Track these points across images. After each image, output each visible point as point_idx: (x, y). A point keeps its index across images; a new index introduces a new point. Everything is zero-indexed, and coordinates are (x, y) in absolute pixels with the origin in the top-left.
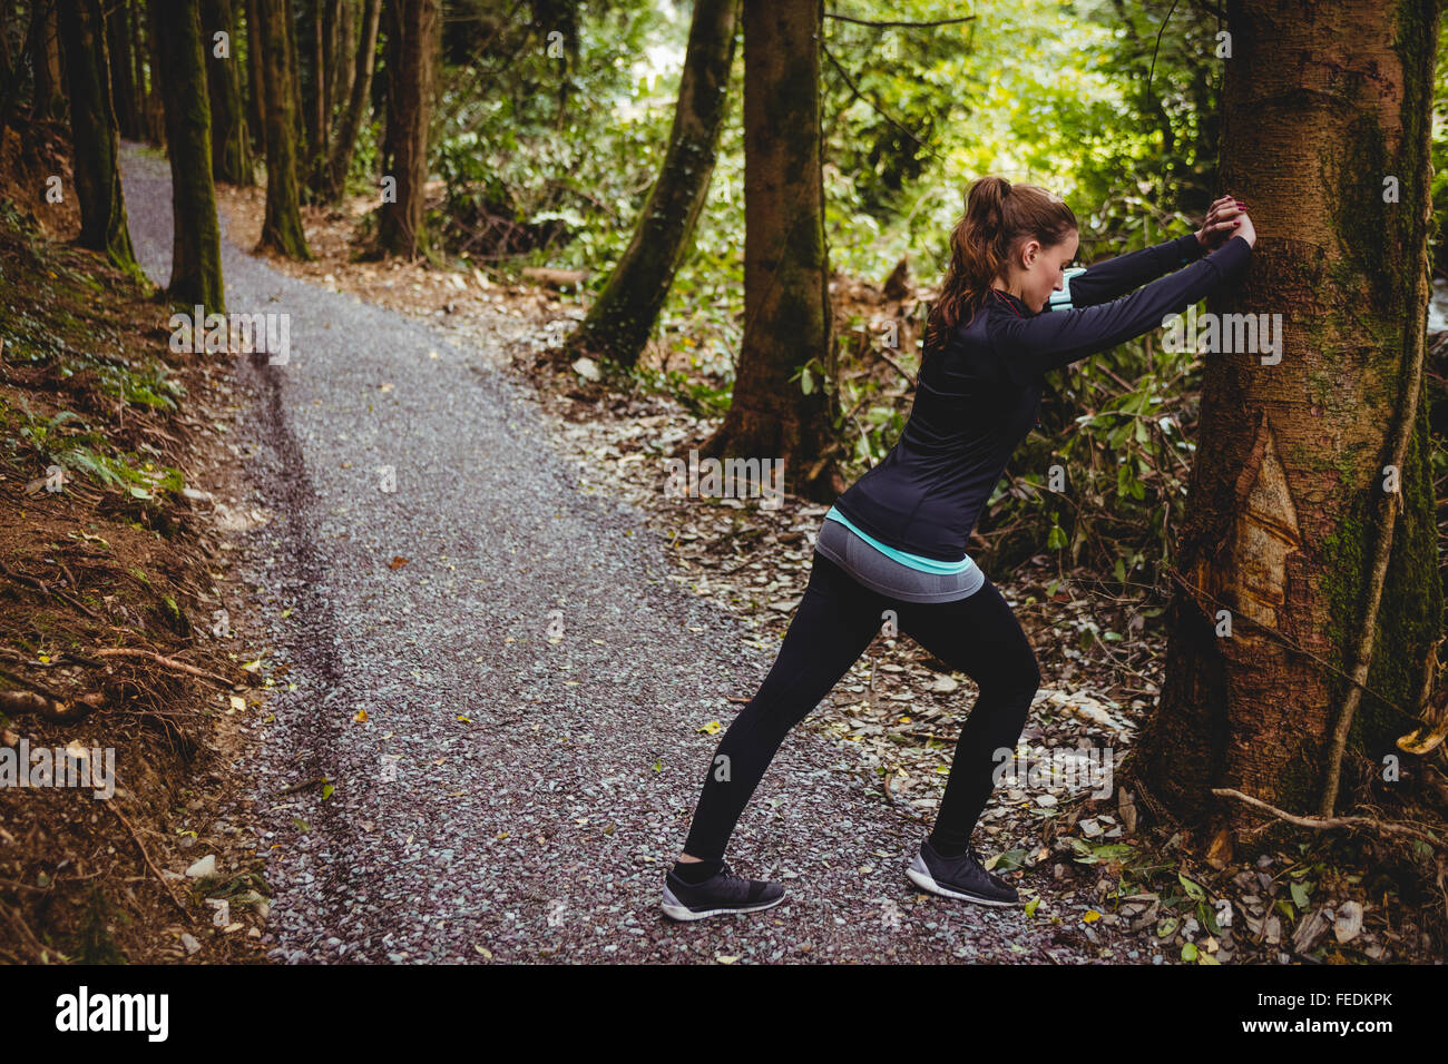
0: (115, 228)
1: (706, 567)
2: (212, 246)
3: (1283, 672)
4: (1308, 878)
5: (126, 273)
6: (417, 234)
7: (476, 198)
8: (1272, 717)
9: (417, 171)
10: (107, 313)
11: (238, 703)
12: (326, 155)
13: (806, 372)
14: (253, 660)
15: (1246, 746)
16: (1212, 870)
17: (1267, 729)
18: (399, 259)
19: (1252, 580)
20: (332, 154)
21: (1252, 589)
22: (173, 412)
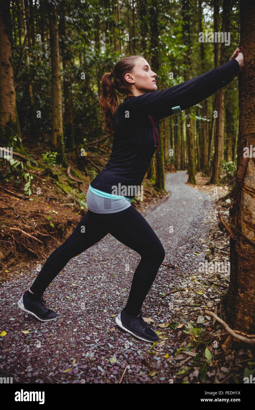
2: (163, 177)
18: (213, 185)
21: (246, 222)
22: (135, 203)
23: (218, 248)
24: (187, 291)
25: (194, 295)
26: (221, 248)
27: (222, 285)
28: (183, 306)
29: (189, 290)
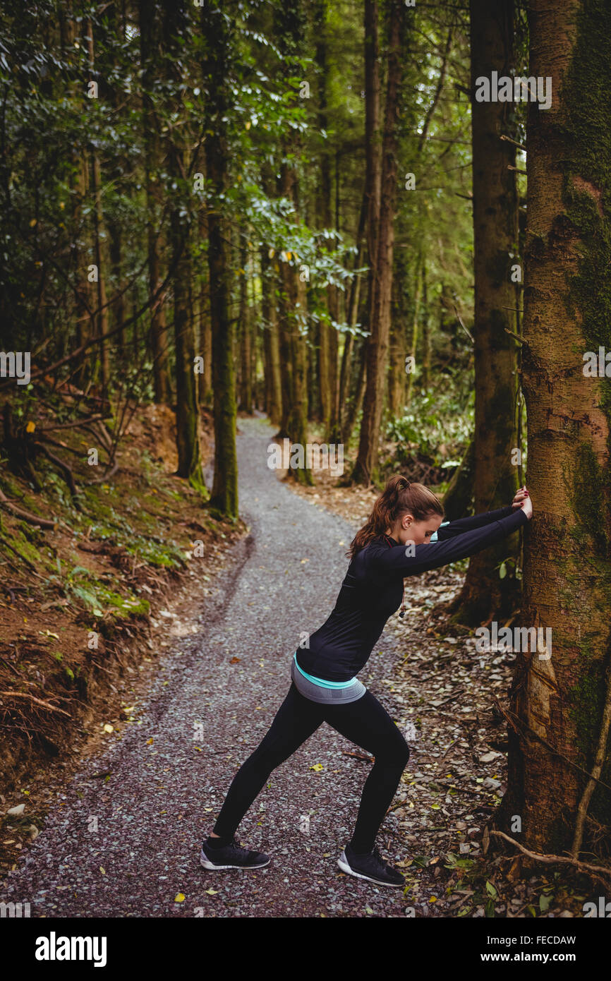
0: (194, 466)
1: (414, 676)
2: (233, 479)
3: (549, 766)
4: (552, 893)
5: (197, 490)
6: (371, 472)
7: (413, 452)
8: (545, 792)
9: (373, 437)
10: (171, 513)
11: (109, 728)
12: (340, 425)
13: (503, 565)
14: (130, 706)
15: (531, 808)
16: (508, 881)
17: (543, 798)
18: (360, 486)
19: (535, 708)
20: (343, 426)
21: (535, 714)
22: (177, 569)
23: (431, 702)
24: (412, 805)
25: (427, 812)
26: (437, 703)
27: (466, 789)
28: (418, 831)
29: (414, 803)
